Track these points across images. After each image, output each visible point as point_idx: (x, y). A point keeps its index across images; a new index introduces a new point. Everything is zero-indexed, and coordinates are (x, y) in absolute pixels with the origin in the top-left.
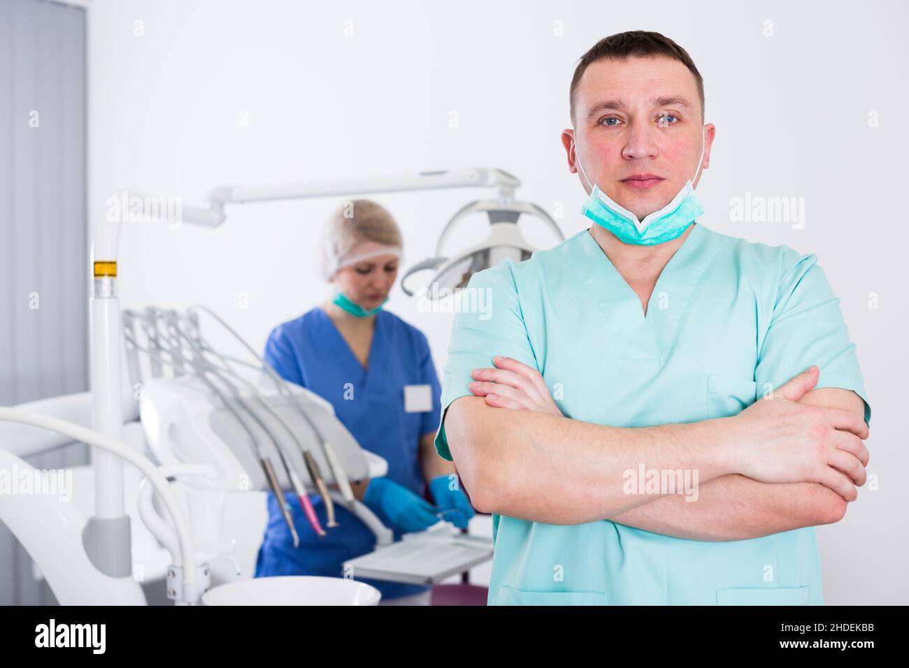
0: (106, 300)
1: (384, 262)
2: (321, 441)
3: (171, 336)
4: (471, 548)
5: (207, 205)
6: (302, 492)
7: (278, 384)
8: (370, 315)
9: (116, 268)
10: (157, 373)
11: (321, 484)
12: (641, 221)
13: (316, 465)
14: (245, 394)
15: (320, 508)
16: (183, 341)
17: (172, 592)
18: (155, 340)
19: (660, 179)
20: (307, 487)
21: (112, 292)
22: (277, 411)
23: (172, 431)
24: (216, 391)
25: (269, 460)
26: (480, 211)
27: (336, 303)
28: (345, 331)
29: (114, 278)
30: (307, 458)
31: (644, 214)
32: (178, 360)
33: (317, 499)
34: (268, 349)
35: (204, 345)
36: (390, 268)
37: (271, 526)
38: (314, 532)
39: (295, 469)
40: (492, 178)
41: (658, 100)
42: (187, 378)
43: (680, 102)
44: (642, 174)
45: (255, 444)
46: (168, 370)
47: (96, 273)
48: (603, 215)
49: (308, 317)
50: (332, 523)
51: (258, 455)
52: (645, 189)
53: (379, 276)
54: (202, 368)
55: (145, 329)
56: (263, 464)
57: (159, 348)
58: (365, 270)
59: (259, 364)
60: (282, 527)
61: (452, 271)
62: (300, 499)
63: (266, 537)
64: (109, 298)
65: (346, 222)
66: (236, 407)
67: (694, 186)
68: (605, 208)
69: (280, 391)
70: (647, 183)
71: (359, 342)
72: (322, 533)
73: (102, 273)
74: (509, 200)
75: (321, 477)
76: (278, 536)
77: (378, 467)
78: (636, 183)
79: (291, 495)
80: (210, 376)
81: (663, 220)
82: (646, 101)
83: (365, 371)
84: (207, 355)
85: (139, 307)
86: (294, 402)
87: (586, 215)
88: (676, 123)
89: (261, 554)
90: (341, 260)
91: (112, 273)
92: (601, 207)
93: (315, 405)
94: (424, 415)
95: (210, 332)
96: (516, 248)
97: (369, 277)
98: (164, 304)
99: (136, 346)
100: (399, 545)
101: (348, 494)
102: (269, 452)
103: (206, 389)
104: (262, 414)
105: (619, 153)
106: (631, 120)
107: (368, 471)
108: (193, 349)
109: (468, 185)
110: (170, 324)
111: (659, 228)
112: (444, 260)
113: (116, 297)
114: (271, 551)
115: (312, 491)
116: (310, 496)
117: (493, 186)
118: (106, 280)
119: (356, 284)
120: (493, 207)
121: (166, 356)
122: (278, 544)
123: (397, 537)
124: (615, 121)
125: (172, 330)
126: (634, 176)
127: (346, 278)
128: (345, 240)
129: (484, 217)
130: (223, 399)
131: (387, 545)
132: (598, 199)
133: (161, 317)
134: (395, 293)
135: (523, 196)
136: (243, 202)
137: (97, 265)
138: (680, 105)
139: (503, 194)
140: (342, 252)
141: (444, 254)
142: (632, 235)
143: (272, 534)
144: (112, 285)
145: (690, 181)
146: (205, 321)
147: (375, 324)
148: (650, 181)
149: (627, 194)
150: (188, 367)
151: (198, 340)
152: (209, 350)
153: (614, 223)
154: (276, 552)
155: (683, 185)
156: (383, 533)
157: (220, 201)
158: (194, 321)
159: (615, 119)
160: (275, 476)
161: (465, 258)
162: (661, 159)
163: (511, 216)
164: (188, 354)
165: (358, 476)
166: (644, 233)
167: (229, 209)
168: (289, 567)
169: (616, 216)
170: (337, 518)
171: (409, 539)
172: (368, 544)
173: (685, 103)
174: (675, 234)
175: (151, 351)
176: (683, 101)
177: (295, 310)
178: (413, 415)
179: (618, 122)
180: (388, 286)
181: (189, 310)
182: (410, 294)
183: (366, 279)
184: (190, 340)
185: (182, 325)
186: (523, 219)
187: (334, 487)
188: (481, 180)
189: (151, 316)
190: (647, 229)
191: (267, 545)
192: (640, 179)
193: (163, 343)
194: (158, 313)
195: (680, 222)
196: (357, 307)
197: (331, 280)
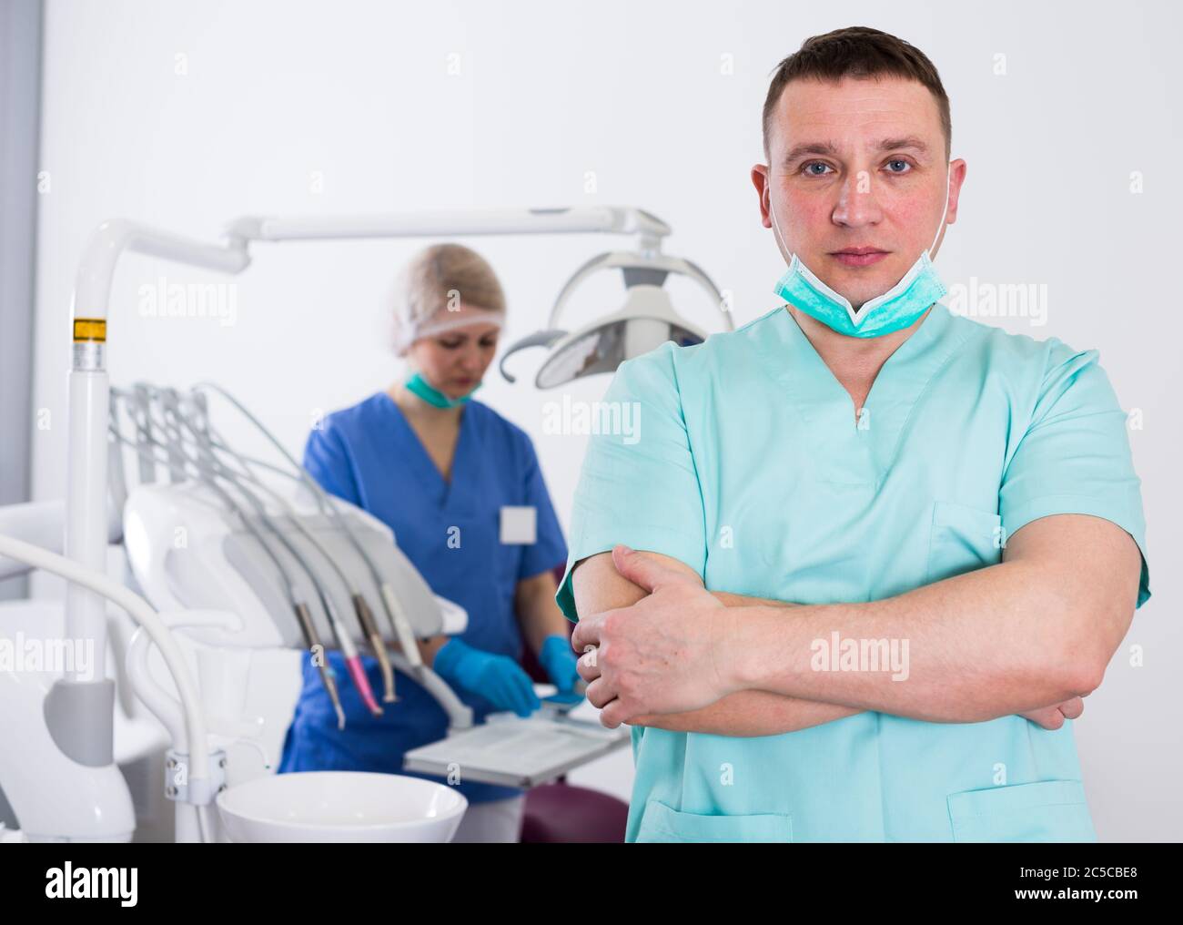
0: (90, 374)
1: (478, 334)
2: (378, 581)
3: (168, 425)
4: (583, 736)
5: (225, 242)
6: (350, 651)
7: (318, 497)
8: (455, 406)
9: (105, 329)
10: (148, 477)
11: (377, 643)
12: (856, 309)
13: (371, 615)
14: (272, 511)
15: (375, 675)
16: (185, 431)
17: (172, 790)
18: (145, 431)
19: (883, 253)
20: (356, 643)
21: (99, 364)
22: (317, 536)
23: (170, 561)
24: (233, 506)
25: (306, 606)
26: (613, 267)
27: (409, 387)
28: (419, 427)
29: (102, 344)
30: (358, 604)
31: (860, 299)
32: (177, 459)
33: (370, 662)
34: (310, 448)
35: (214, 438)
36: (487, 342)
37: (305, 697)
38: (367, 709)
39: (342, 619)
40: (632, 222)
41: (883, 142)
42: (190, 483)
43: (913, 145)
44: (859, 248)
45: (287, 583)
46: (162, 473)
47: (77, 335)
48: (805, 296)
49: (368, 405)
50: (390, 697)
51: (291, 599)
52: (864, 267)
53: (472, 352)
54: (211, 472)
55: (132, 414)
56: (298, 611)
57: (151, 441)
58: (451, 343)
59: (296, 472)
60: (322, 699)
61: (572, 350)
62: (348, 662)
63: (298, 712)
64: (95, 371)
65: (428, 276)
66: (260, 529)
67: (932, 257)
68: (808, 287)
69: (322, 509)
70: (866, 259)
71: (439, 444)
72: (377, 710)
73: (86, 335)
74: (653, 253)
75: (377, 632)
76: (315, 711)
77: (455, 619)
78: (852, 259)
79: (334, 655)
80: (220, 481)
81: (888, 306)
82: (866, 145)
83: (447, 483)
84: (218, 453)
85: (125, 382)
86: (340, 525)
87: (782, 295)
88: (909, 172)
89: (290, 735)
90: (419, 327)
91: (100, 336)
92: (802, 285)
93: (369, 530)
94: (525, 549)
95: (222, 419)
96: (664, 322)
97: (458, 353)
98: (160, 381)
99: (119, 438)
100: (481, 730)
101: (413, 657)
102: (304, 593)
103: (218, 502)
104: (296, 539)
105: (827, 215)
106: (844, 170)
107: (441, 623)
108: (199, 444)
109: (597, 230)
110: (167, 408)
111: (882, 317)
112: (562, 334)
113: (104, 371)
114: (305, 732)
115: (362, 649)
116: (361, 657)
117: (632, 233)
118: (91, 346)
119: (438, 362)
120: (631, 262)
121: (160, 453)
122: (315, 723)
123: (479, 719)
124: (824, 168)
125: (170, 417)
126: (849, 249)
127: (424, 353)
128: (424, 301)
129: (617, 276)
130: (242, 517)
131: (465, 730)
132: (798, 274)
133: (155, 398)
134: (491, 377)
135: (673, 249)
136: (276, 239)
137: (77, 324)
138: (914, 148)
139: (647, 244)
140: (421, 318)
141: (562, 325)
142: (845, 327)
143: (307, 708)
144: (99, 353)
145: (927, 250)
146: (216, 404)
147: (462, 418)
148: (871, 256)
149: (839, 273)
150: (191, 469)
151: (205, 432)
152: (224, 447)
153: (819, 308)
154: (312, 733)
155: (917, 257)
156: (460, 712)
157: (244, 237)
158: (201, 405)
159: (824, 165)
160: (314, 628)
161: (591, 333)
162: (887, 225)
163: (655, 276)
164: (191, 450)
165: (427, 630)
166: (862, 324)
167: (255, 248)
168: (331, 756)
169: (824, 300)
170: (398, 691)
171: (494, 721)
172: (438, 727)
173: (921, 147)
174: (905, 322)
175: (139, 445)
176: (919, 143)
177: (350, 396)
178: (510, 547)
179: (827, 170)
180: (483, 368)
181: (193, 390)
182: (510, 379)
183: (452, 356)
184: (193, 430)
185: (184, 409)
186: (672, 280)
187: (394, 646)
188: (615, 223)
189: (142, 396)
190: (865, 319)
191: (300, 722)
192: (855, 253)
193: (157, 434)
194: (152, 392)
195: (913, 307)
196: (439, 395)
197: (404, 354)
